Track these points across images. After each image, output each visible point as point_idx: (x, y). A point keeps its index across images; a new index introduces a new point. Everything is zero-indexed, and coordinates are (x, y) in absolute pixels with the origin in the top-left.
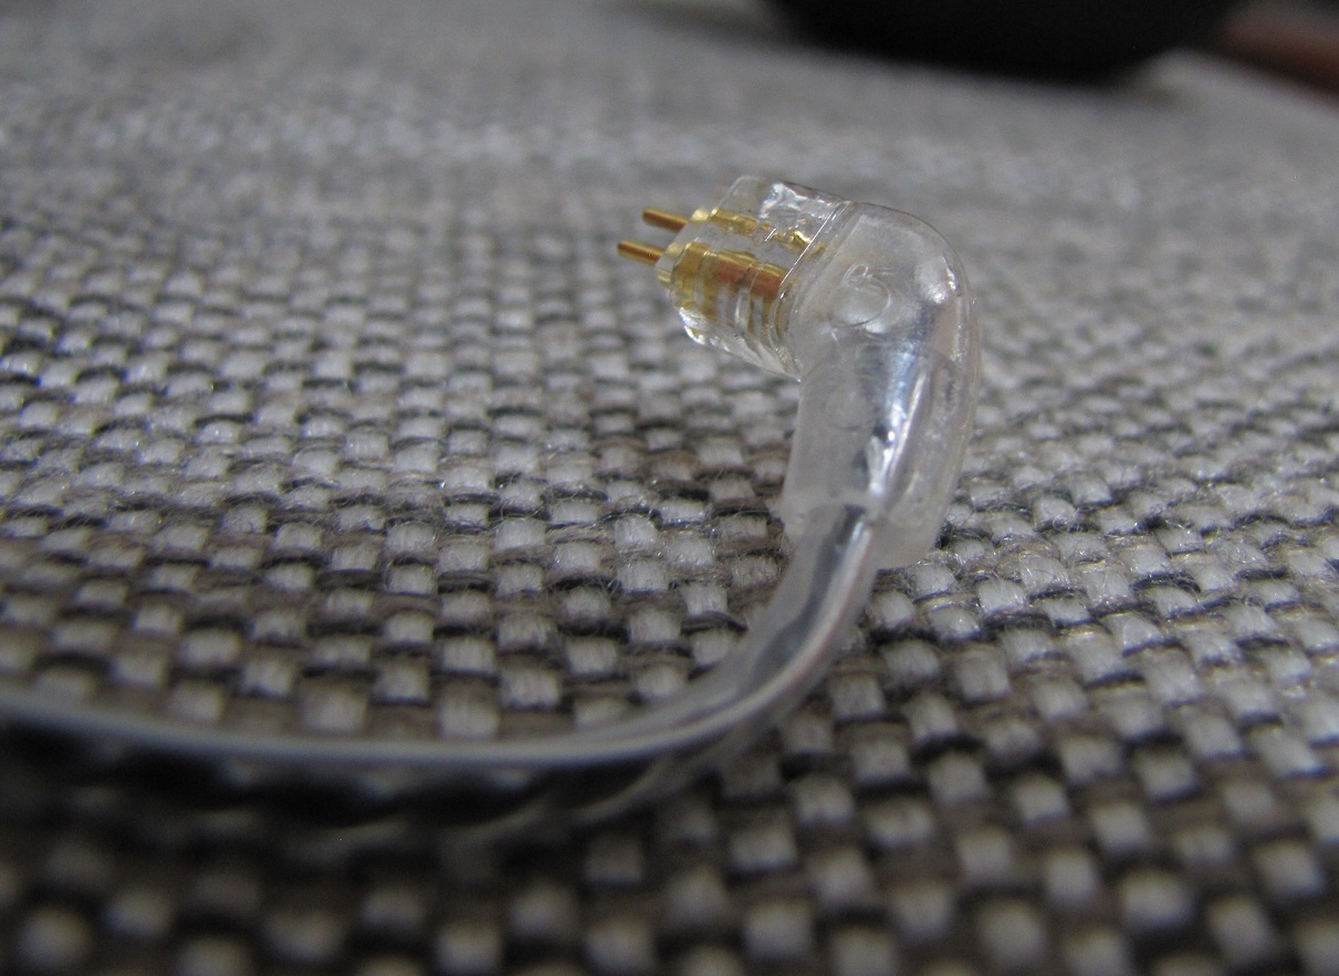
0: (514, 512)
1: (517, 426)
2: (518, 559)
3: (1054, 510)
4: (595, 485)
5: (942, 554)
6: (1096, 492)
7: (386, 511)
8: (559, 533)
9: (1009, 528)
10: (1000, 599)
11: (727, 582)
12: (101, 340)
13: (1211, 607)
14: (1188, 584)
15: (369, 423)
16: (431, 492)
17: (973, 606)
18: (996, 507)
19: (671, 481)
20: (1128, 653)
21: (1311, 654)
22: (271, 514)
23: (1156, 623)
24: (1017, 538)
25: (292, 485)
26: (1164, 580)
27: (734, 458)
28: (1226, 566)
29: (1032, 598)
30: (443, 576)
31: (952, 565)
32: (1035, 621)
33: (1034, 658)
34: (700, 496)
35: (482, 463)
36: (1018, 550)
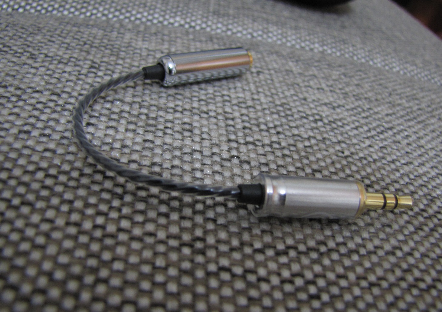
0: (178, 111)
1: (180, 97)
2: (178, 119)
3: (263, 127)
4: (191, 109)
5: (243, 130)
6: (271, 125)
7: (158, 108)
8: (185, 116)
9: (255, 128)
10: (249, 139)
11: (209, 128)
12: (107, 69)
13: (281, 148)
14: (279, 143)
15: (155, 92)
16: (165, 106)
17: (245, 139)
18: (254, 124)
19: (203, 110)
20: (265, 152)
21: (293, 159)
22: (140, 105)
23: (272, 149)
24: (256, 131)
25: (143, 101)
26: (275, 142)
27: (214, 108)
28: (286, 142)
29: (254, 140)
30: (166, 120)
31: (244, 132)
32: (253, 143)
33: (251, 149)
34: (207, 113)
35: (173, 102)
36: (255, 132)
